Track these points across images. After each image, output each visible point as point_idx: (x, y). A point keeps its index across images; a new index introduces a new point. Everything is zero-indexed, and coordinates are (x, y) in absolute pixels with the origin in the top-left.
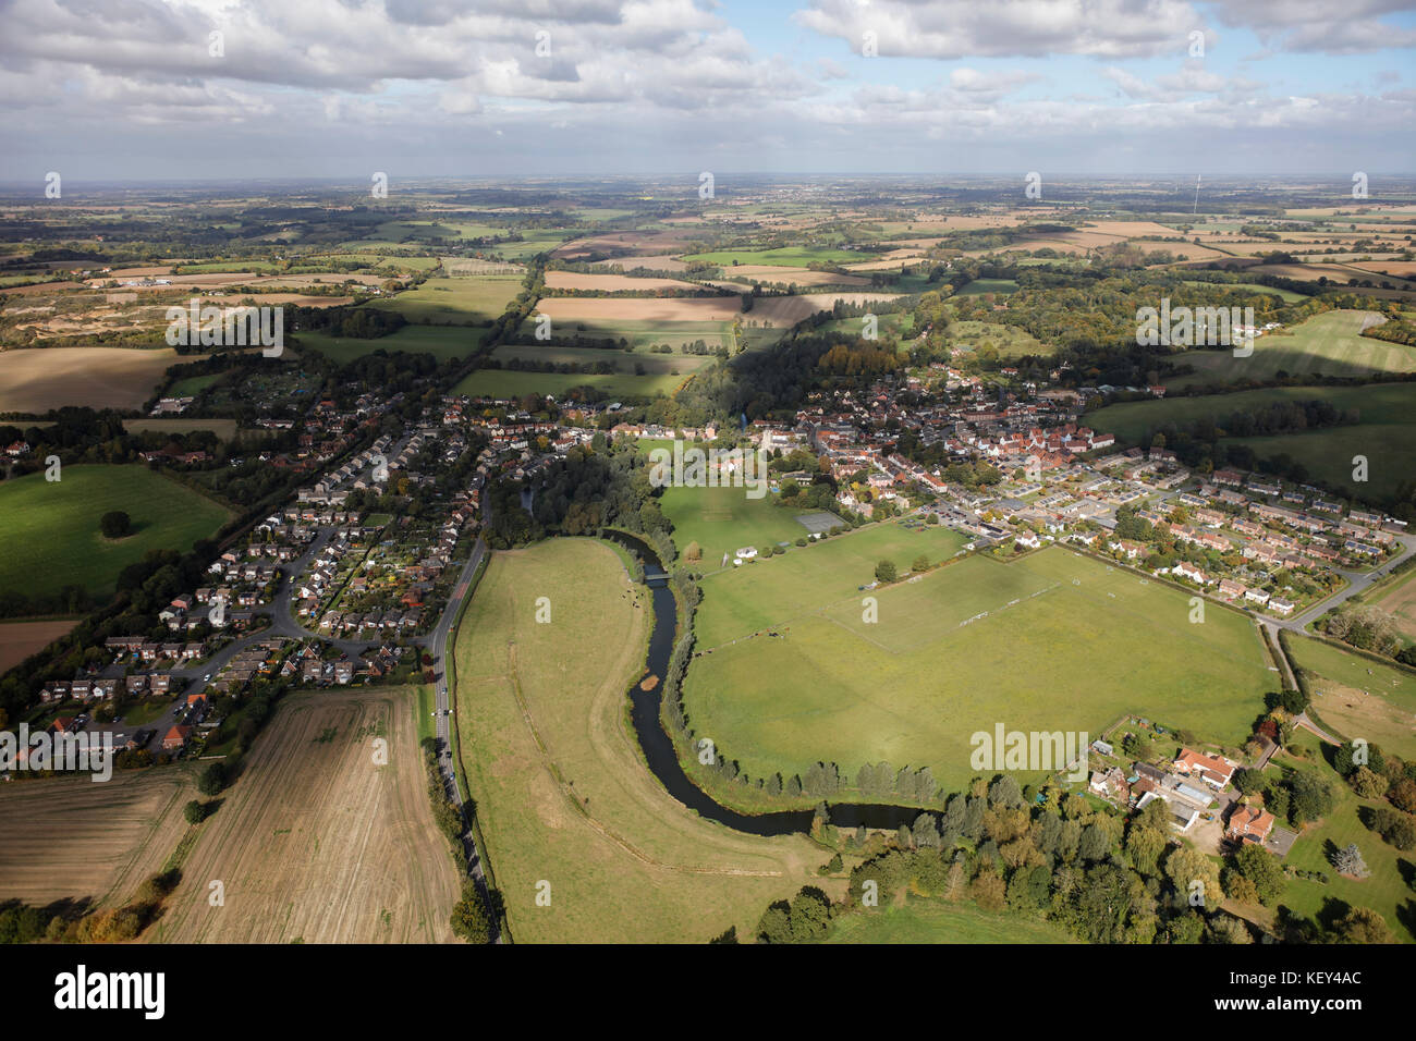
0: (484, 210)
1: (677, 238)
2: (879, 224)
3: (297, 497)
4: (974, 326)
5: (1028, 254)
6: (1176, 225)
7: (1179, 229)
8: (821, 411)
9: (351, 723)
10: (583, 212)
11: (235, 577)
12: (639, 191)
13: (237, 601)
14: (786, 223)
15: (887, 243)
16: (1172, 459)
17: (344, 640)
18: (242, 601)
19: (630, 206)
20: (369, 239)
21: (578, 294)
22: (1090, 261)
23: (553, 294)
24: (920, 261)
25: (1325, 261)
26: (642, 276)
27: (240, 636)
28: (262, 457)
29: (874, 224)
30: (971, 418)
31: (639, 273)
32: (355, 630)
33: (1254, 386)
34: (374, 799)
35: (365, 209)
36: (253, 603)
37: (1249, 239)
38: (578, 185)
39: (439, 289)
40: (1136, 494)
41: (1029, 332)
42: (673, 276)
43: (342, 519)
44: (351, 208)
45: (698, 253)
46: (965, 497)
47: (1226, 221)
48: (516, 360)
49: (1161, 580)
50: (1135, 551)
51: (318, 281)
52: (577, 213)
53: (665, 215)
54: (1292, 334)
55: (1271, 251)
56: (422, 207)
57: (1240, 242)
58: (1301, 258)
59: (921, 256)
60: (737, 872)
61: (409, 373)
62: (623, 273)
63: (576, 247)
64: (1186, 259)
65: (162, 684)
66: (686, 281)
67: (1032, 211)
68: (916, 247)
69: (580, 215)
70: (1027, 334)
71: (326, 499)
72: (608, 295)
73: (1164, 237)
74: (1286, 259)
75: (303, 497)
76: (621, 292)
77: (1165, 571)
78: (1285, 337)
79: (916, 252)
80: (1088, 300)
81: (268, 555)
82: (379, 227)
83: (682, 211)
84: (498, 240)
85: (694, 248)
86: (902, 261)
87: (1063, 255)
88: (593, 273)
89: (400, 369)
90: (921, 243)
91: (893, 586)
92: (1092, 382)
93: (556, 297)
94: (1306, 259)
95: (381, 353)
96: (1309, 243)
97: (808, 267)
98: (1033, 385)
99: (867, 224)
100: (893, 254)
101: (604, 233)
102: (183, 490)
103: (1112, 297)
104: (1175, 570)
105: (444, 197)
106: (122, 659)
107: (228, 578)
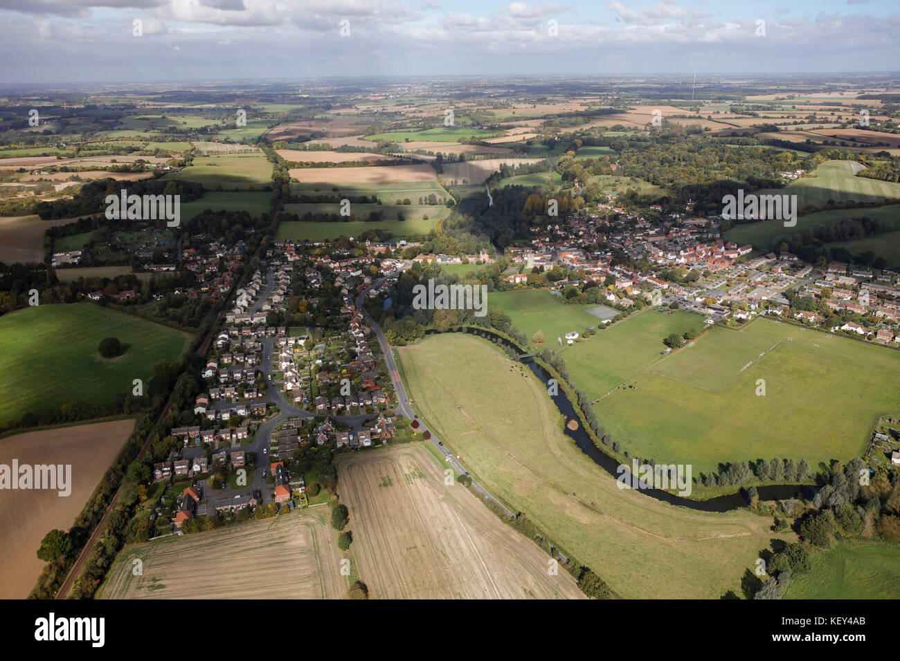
0: (188, 106)
1: (350, 124)
2: (491, 111)
3: (226, 319)
4: (608, 178)
5: (607, 129)
6: (689, 108)
7: (691, 110)
8: (547, 240)
9: (395, 472)
10: (265, 107)
11: (227, 379)
12: (296, 91)
13: (243, 395)
14: (421, 112)
15: (505, 124)
16: (796, 259)
17: (340, 417)
18: (246, 395)
19: (297, 102)
20: (119, 129)
21: (314, 165)
22: (648, 133)
23: (296, 166)
24: (535, 135)
25: (797, 130)
26: (348, 151)
27: (264, 420)
28: (177, 292)
29: (487, 110)
30: (651, 239)
31: (345, 149)
32: (344, 408)
33: (817, 210)
34: (456, 520)
35: (94, 107)
36: (255, 396)
37: (738, 116)
38: (245, 87)
39: (210, 165)
40: (788, 282)
41: (648, 181)
42: (369, 150)
43: (273, 332)
44: (82, 106)
45: (373, 134)
46: (685, 290)
47: (714, 105)
48: (309, 214)
49: (837, 333)
50: (813, 317)
51: (114, 161)
52: (261, 107)
53: (329, 108)
54: (816, 176)
55: (761, 124)
56: (139, 104)
57: (736, 118)
58: (783, 128)
59: (533, 132)
60: (723, 536)
61: (238, 226)
62: (332, 150)
63: (280, 131)
64: (710, 130)
65: (240, 458)
66: (381, 154)
67: (585, 99)
68: (526, 126)
69: (263, 109)
70: (647, 183)
71: (250, 319)
72: (335, 165)
73: (688, 116)
74: (774, 129)
75: (230, 318)
76: (344, 163)
77: (837, 328)
78: (811, 178)
79: (528, 130)
80: (674, 159)
81: (237, 362)
82: (120, 120)
83: (338, 104)
84: (218, 128)
85: (370, 130)
86: (523, 136)
87: (630, 129)
88: (310, 150)
89: (232, 223)
90: (530, 123)
91: (681, 349)
92: (713, 212)
93: (298, 168)
94: (786, 128)
95: (209, 212)
96: (778, 118)
97: (459, 142)
98: (678, 216)
99: (482, 111)
100: (512, 131)
101: (292, 121)
102: (136, 319)
103: (689, 157)
104: (843, 328)
105: (151, 97)
106: (189, 444)
107: (222, 380)
